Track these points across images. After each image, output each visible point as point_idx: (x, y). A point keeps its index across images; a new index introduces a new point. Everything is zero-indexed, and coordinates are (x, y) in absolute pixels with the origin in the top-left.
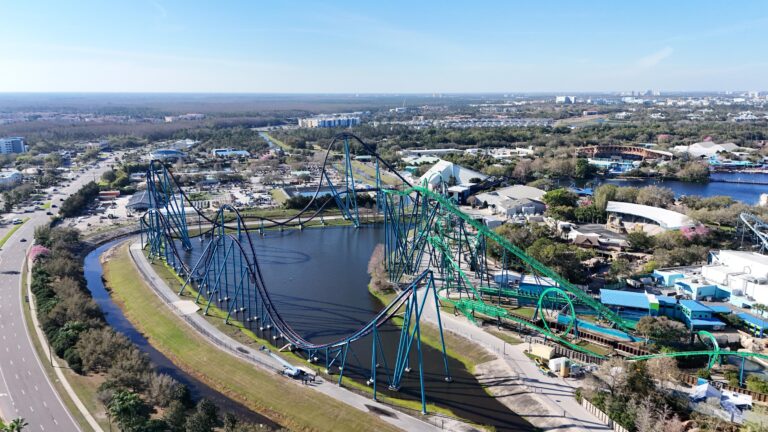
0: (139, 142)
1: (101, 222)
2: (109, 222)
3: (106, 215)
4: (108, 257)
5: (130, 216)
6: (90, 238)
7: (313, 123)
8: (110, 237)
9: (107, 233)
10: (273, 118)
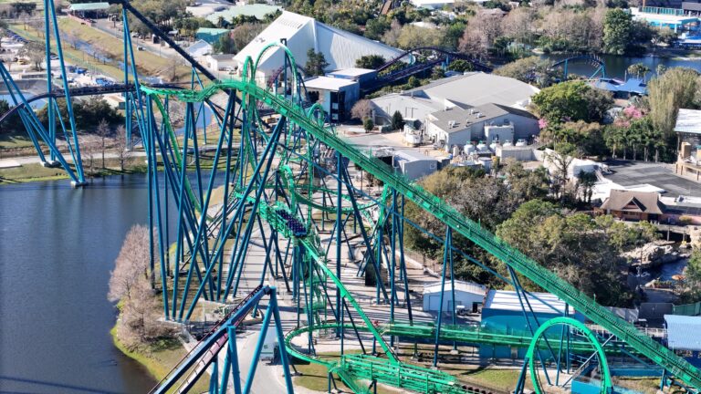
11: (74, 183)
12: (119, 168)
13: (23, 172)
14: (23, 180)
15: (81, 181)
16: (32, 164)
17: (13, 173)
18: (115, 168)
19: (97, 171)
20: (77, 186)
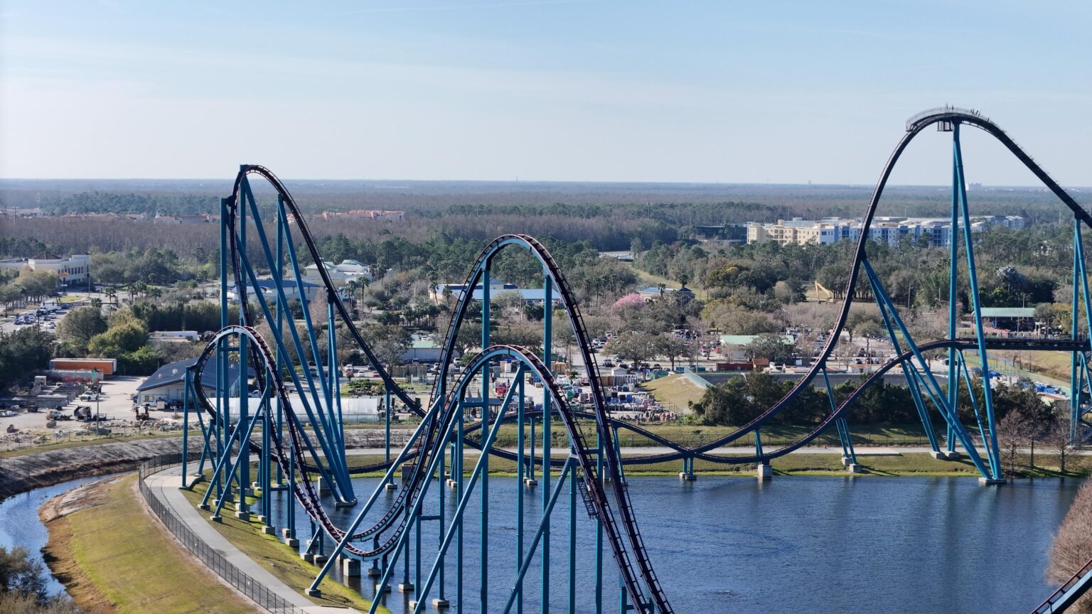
0: (180, 269)
1: (51, 426)
2: (77, 426)
3: (69, 411)
4: (68, 505)
5: (145, 417)
6: (13, 459)
7: (808, 233)
8: (77, 463)
9: (68, 452)
10: (655, 224)
11: (983, 480)
12: (1057, 469)
13: (903, 463)
14: (901, 473)
15: (995, 478)
16: (918, 454)
17: (887, 463)
18: (1051, 468)
19: (1022, 469)
20: (989, 484)
